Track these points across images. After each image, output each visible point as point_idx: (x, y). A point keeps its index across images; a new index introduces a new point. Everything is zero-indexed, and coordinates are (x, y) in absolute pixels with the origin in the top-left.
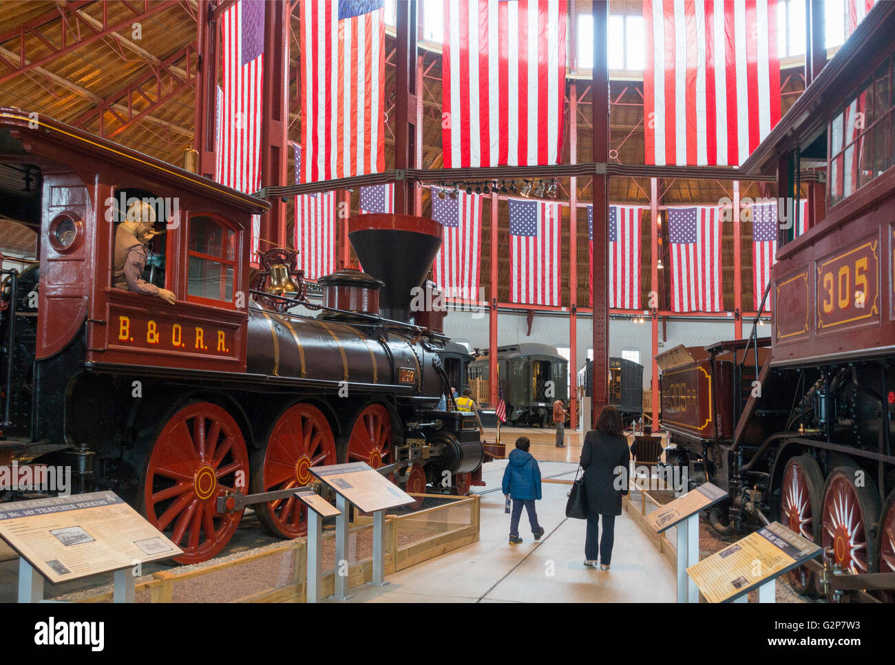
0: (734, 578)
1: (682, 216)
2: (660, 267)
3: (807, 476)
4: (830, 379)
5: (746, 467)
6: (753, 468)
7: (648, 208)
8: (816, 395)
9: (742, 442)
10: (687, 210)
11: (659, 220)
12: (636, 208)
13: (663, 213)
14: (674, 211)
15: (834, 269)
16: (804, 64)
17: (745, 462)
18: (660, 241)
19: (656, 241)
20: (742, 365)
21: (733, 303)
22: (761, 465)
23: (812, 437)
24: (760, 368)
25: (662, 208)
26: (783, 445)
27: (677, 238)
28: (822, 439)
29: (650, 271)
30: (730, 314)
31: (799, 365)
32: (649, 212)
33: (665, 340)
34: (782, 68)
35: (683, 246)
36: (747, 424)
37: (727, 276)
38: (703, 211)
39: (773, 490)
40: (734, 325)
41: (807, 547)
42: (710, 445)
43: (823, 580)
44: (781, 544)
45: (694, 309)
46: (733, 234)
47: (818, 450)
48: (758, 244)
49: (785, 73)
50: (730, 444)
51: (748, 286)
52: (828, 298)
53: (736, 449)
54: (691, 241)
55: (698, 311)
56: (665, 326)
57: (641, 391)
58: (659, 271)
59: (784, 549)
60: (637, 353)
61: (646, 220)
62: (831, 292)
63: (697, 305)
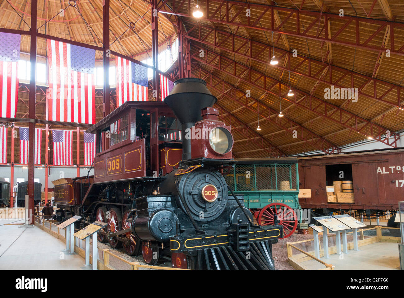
0: (87, 233)
1: (58, 133)
2: (49, 149)
3: (103, 212)
4: (110, 186)
5: (85, 212)
6: (88, 212)
7: (44, 129)
8: (106, 191)
9: (84, 205)
10: (60, 131)
11: (49, 133)
12: (40, 129)
13: (50, 131)
14: (55, 131)
15: (111, 161)
16: (103, 88)
17: (84, 211)
18: (49, 141)
19: (47, 141)
20: (84, 184)
21: (76, 162)
22: (90, 211)
23: (105, 202)
24: (90, 184)
25: (50, 130)
26: (96, 204)
27: (56, 140)
28: (108, 202)
29: (45, 150)
30: (75, 166)
31: (102, 184)
32: (45, 131)
33: (50, 174)
34: (96, 88)
35: (58, 143)
36: (86, 200)
37: (74, 153)
38: (66, 132)
39: (94, 217)
40: (76, 169)
41: (104, 224)
42: (73, 207)
43: (108, 236)
44: (98, 225)
45: (62, 164)
46: (77, 139)
47: (106, 205)
48: (86, 144)
49: (96, 90)
50: (80, 206)
51: (82, 156)
52: (110, 167)
53: (82, 207)
54: (61, 142)
55: (63, 165)
56: (50, 170)
57: (41, 193)
58: (49, 151)
59: (99, 226)
60: (38, 179)
61: (43, 134)
62: (110, 166)
63: (63, 163)
